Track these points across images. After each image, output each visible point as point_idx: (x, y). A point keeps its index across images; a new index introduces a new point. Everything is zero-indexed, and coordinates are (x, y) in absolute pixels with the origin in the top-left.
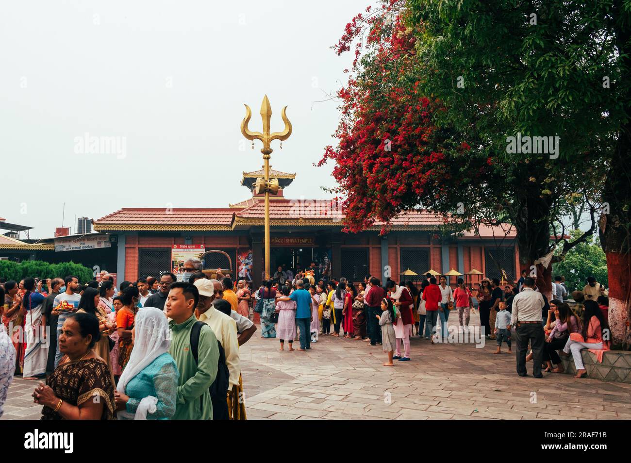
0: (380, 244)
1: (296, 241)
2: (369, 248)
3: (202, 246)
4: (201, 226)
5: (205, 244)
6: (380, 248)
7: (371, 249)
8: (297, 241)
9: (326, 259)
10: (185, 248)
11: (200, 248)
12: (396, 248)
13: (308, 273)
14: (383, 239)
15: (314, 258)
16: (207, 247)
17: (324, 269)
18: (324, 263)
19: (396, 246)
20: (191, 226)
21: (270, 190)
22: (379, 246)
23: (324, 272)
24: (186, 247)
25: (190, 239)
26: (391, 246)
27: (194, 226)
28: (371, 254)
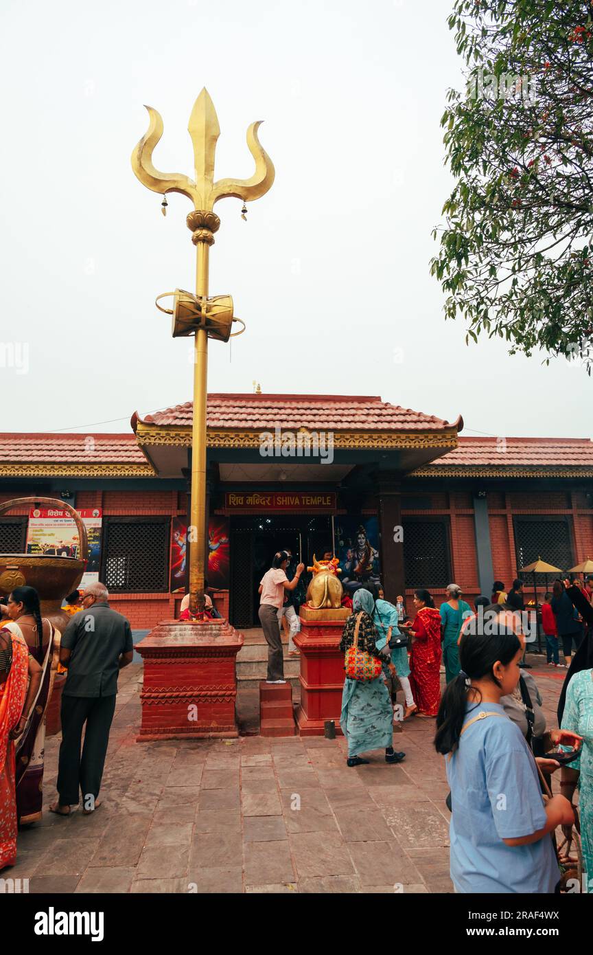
0: (473, 507)
1: (297, 502)
2: (449, 515)
3: (96, 511)
4: (88, 467)
5: (103, 508)
6: (472, 516)
7: (453, 518)
8: (301, 500)
9: (362, 539)
10: (61, 517)
11: (92, 517)
12: (505, 516)
13: (323, 567)
14: (478, 498)
15: (336, 536)
16: (107, 513)
17: (359, 560)
18: (357, 548)
19: (503, 512)
20: (65, 467)
21: (208, 321)
22: (470, 512)
23: (358, 567)
24: (61, 513)
25: (70, 498)
26: (495, 512)
27: (73, 467)
28: (454, 528)
